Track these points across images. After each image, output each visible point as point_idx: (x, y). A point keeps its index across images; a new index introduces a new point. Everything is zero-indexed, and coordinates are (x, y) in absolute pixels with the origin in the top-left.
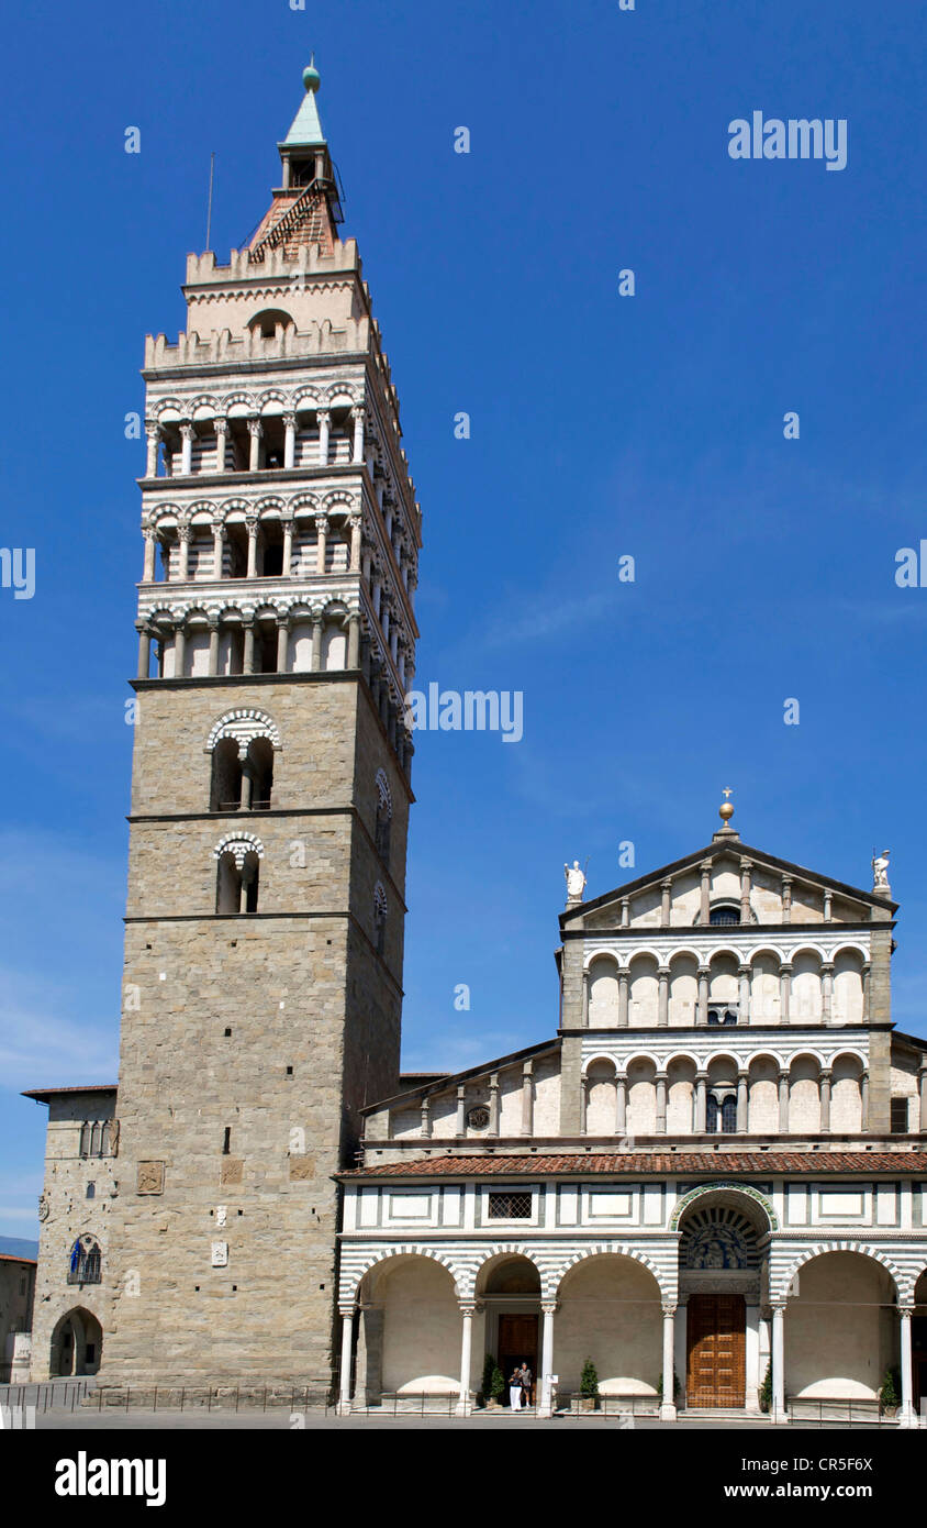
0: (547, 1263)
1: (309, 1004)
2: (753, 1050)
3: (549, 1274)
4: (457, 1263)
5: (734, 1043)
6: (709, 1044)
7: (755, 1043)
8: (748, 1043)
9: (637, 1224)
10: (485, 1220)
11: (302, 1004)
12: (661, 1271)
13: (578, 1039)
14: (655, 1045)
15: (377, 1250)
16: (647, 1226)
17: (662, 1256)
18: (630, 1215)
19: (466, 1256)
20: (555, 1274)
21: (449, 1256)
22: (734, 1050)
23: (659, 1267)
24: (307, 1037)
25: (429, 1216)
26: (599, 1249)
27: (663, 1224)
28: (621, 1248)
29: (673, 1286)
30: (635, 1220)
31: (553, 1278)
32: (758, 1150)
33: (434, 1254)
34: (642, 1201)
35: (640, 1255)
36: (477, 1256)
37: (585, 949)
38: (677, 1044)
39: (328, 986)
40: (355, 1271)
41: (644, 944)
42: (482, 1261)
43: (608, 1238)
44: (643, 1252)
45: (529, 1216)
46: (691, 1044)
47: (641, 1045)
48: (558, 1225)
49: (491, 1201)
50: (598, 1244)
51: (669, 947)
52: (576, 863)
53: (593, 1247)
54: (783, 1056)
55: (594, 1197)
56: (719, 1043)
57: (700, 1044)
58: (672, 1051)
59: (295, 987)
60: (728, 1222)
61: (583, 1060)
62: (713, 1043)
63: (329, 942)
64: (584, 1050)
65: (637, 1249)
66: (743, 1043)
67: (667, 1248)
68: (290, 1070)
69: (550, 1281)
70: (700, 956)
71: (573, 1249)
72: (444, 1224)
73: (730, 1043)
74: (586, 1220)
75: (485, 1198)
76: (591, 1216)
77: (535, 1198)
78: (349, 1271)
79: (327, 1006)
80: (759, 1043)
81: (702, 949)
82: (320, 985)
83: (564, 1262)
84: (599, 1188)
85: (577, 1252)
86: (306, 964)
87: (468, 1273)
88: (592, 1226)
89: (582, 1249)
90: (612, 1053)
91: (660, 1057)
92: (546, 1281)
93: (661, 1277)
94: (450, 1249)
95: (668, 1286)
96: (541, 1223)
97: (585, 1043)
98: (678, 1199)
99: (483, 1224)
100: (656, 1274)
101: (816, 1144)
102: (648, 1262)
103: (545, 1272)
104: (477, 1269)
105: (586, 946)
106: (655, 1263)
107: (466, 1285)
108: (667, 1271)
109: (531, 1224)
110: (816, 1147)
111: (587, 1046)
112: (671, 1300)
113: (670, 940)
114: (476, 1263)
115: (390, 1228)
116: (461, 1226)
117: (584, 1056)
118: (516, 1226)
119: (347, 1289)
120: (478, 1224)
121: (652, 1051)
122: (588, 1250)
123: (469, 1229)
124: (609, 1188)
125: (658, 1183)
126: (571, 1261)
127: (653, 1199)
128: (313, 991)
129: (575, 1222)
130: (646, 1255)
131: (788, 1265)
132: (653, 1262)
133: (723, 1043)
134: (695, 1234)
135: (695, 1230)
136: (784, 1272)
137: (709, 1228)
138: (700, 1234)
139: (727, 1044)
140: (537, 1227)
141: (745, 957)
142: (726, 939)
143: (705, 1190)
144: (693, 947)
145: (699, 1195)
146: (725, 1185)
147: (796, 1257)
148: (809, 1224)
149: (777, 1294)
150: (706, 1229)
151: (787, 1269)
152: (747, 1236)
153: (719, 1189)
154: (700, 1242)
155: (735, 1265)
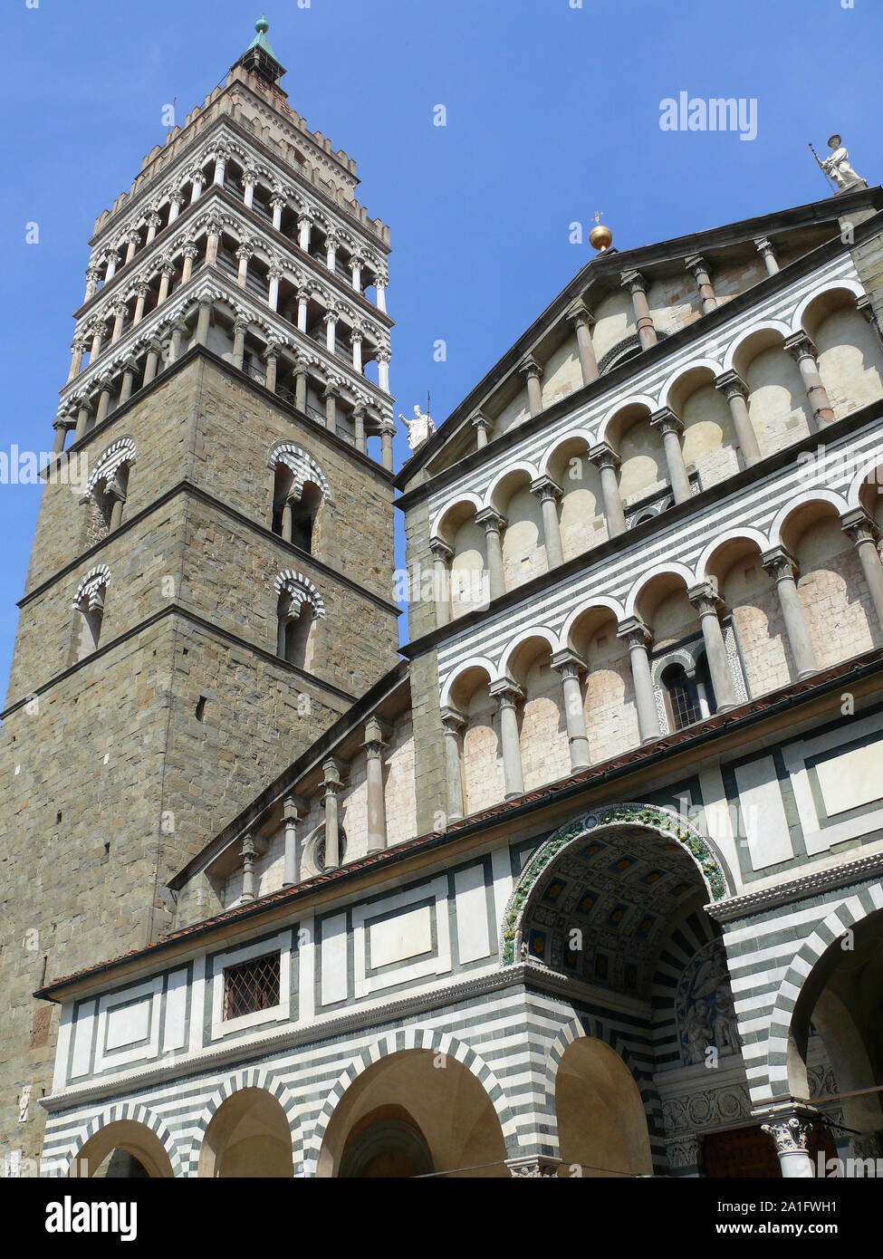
0: (301, 1100)
1: (129, 748)
2: (707, 542)
3: (304, 1126)
4: (175, 1127)
5: (670, 547)
6: (628, 568)
8: (694, 535)
9: (448, 967)
10: (218, 1025)
11: (125, 749)
12: (500, 1074)
13: (432, 653)
14: (543, 610)
15: (81, 1121)
16: (465, 966)
17: (497, 1035)
19: (186, 1110)
20: (313, 1124)
21: (166, 1114)
23: (493, 1064)
24: (124, 794)
25: (148, 1039)
26: (382, 1045)
27: (491, 953)
28: (419, 1035)
29: (523, 1109)
30: (442, 963)
31: (308, 1135)
33: (148, 1114)
34: (452, 912)
35: (455, 1044)
36: (202, 1106)
37: (431, 512)
39: (149, 712)
41: (507, 461)
42: (207, 1116)
43: (394, 1016)
44: (460, 1034)
45: (277, 1001)
46: (600, 582)
47: (522, 621)
48: (318, 1007)
49: (229, 984)
50: (380, 1036)
51: (542, 447)
52: (416, 408)
53: (374, 1044)
54: (761, 528)
55: (374, 928)
56: (645, 560)
57: (615, 575)
58: (571, 609)
59: (119, 729)
61: (444, 685)
62: (636, 564)
63: (155, 653)
64: (441, 668)
65: (448, 1028)
66: (685, 539)
67: (504, 1013)
68: (107, 846)
69: (307, 1144)
70: (588, 436)
71: (340, 1057)
72: (164, 1048)
73: (663, 550)
74: (362, 986)
75: (219, 980)
76: (369, 973)
77: (285, 959)
79: (147, 740)
80: (713, 525)
81: (590, 425)
82: (143, 714)
83: (328, 1092)
84: (379, 908)
85: (344, 1064)
86: (132, 693)
87: (187, 1149)
88: (373, 995)
89: (356, 1052)
90: (481, 654)
91: (554, 629)
92: (300, 1144)
93: (498, 1091)
94: (169, 1099)
95: (513, 1112)
96: (293, 1013)
97: (441, 656)
98: (514, 883)
99: (214, 1035)
100: (488, 1085)
102: (471, 1056)
103: (297, 1122)
104: (199, 1134)
105: (431, 507)
106: (485, 1057)
108: (511, 1071)
109: (279, 1017)
111: (445, 660)
112: (525, 1150)
113: (541, 438)
114: (200, 1123)
115: (102, 1074)
116: (185, 1047)
117: (443, 679)
118: (259, 1027)
120: (207, 1037)
121: (542, 624)
122: (364, 1052)
123: (197, 1051)
124: (396, 902)
125: (476, 861)
126: (338, 1087)
127: (471, 900)
128: (134, 727)
129: (344, 994)
130: (467, 1041)
131: (773, 987)
132: (482, 1056)
133: (652, 556)
134: (685, 976)
135: (684, 966)
136: (767, 1011)
137: (710, 955)
138: (694, 973)
139: (658, 553)
140: (287, 1020)
141: (657, 401)
142: (622, 391)
143: (559, 845)
144: (576, 428)
145: (548, 862)
146: (595, 819)
147: (787, 960)
148: (801, 857)
149: (763, 1081)
150: (704, 959)
151: (770, 998)
153: (585, 832)
154: (697, 996)
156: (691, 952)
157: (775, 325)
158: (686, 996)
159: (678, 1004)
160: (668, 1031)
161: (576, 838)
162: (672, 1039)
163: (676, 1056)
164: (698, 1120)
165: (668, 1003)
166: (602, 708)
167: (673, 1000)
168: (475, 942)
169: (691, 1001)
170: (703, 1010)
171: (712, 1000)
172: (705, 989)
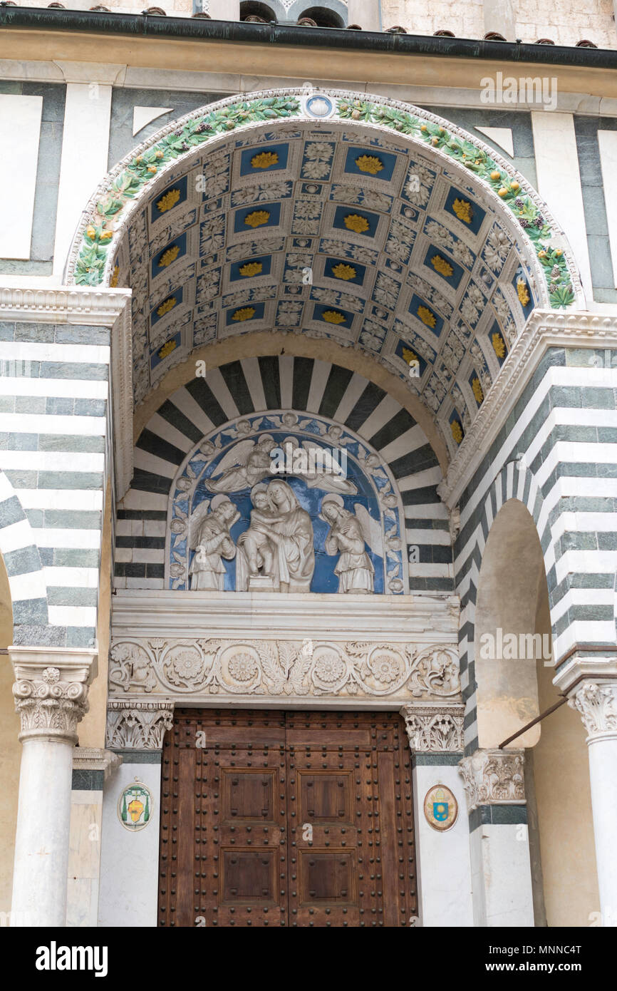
12: (22, 479)
134: (198, 452)
135: (202, 436)
137: (253, 433)
138: (218, 451)
143: (241, 120)
145: (212, 139)
146: (328, 102)
150: (241, 436)
152: (401, 467)
153: (302, 116)
154: (219, 486)
155: (361, 579)
156: (218, 417)
158: (195, 483)
159: (177, 493)
160: (152, 529)
161: (282, 120)
162: (158, 543)
163: (156, 571)
164: (177, 681)
165: (160, 485)
167: (169, 482)
169: (203, 493)
170: (229, 511)
171: (243, 501)
172: (236, 483)
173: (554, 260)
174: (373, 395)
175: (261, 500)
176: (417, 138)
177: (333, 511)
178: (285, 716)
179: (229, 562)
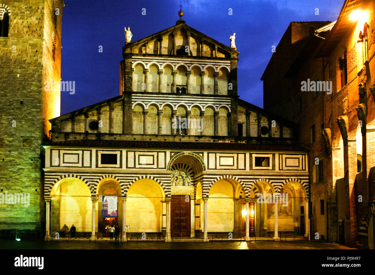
1: (29, 76)
2: (193, 103)
3: (124, 186)
5: (186, 100)
7: (193, 101)
8: (191, 101)
9: (156, 168)
10: (100, 165)
11: (26, 75)
12: (165, 186)
14: (158, 99)
15: (58, 175)
16: (160, 168)
17: (165, 180)
18: (153, 164)
19: (93, 179)
20: (126, 187)
21: (86, 178)
22: (186, 103)
23: (164, 184)
25: (78, 163)
26: (142, 177)
27: (165, 168)
28: (150, 177)
30: (155, 166)
31: (125, 188)
32: (195, 141)
34: (157, 159)
36: (97, 179)
37: (133, 61)
38: (166, 100)
40: (50, 184)
41: (154, 60)
42: (99, 181)
43: (146, 173)
44: (158, 179)
45: (116, 163)
46: (171, 100)
47: (153, 99)
48: (127, 167)
49: (102, 157)
51: (162, 62)
52: (129, 28)
54: (203, 106)
55: (141, 157)
56: (180, 100)
57: (174, 100)
58: (164, 102)
59: (23, 68)
60: (184, 168)
61: (133, 104)
62: (178, 100)
63: (37, 51)
66: (189, 100)
67: (167, 177)
69: (125, 190)
70: (173, 66)
71: (133, 177)
72: (84, 166)
73: (184, 100)
74: (137, 166)
75: (100, 156)
76: (139, 164)
77: (119, 156)
78: (48, 184)
81: (174, 64)
83: (129, 182)
84: (142, 154)
86: (28, 59)
87: (93, 186)
88: (139, 168)
89: (137, 177)
90: (143, 102)
91: (160, 104)
94: (87, 176)
95: (167, 192)
96: (121, 167)
98: (171, 158)
99: (99, 166)
101: (214, 140)
104: (97, 184)
105: (133, 60)
106: (163, 183)
107: (93, 190)
108: (167, 186)
109: (117, 167)
110: (214, 141)
111: (134, 99)
115: (63, 167)
116: (91, 167)
117: (133, 103)
118: (112, 167)
119: (47, 191)
120: (97, 166)
121: (157, 102)
122: (139, 177)
123: (94, 169)
125: (163, 152)
128: (30, 70)
129: (133, 167)
130: (160, 180)
131: (209, 184)
132: (162, 183)
133: (182, 100)
136: (208, 187)
137: (178, 171)
139: (183, 100)
140: (119, 168)
141: (189, 68)
142: (182, 61)
143: (180, 155)
144: (171, 63)
145: (178, 157)
146: (187, 153)
147: (212, 181)
148: (216, 169)
149: (205, 195)
151: (208, 185)
152: (191, 174)
153: (185, 154)
155: (187, 184)
157: (214, 68)
166: (163, 122)
168: (162, 165)
169: (173, 177)
170: (176, 179)
171: (177, 177)
172: (176, 176)
173: (204, 167)
174: (188, 167)
175: (178, 177)
176: (194, 156)
177: (185, 178)
178: (180, 196)
179: (176, 183)
